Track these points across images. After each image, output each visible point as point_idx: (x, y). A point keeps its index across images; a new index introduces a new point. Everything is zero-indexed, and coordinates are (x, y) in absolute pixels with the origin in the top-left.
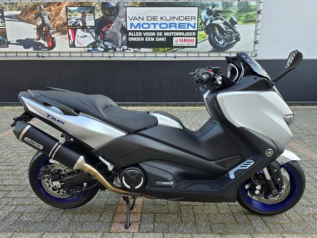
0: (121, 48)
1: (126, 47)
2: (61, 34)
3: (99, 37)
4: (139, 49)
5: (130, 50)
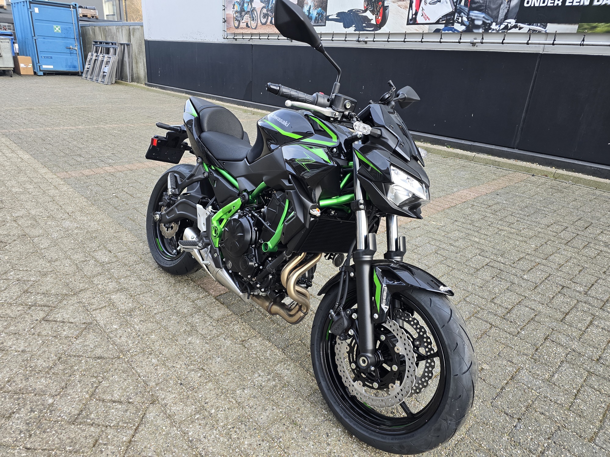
1: (513, 22)
4: (544, 26)
5: (520, 28)
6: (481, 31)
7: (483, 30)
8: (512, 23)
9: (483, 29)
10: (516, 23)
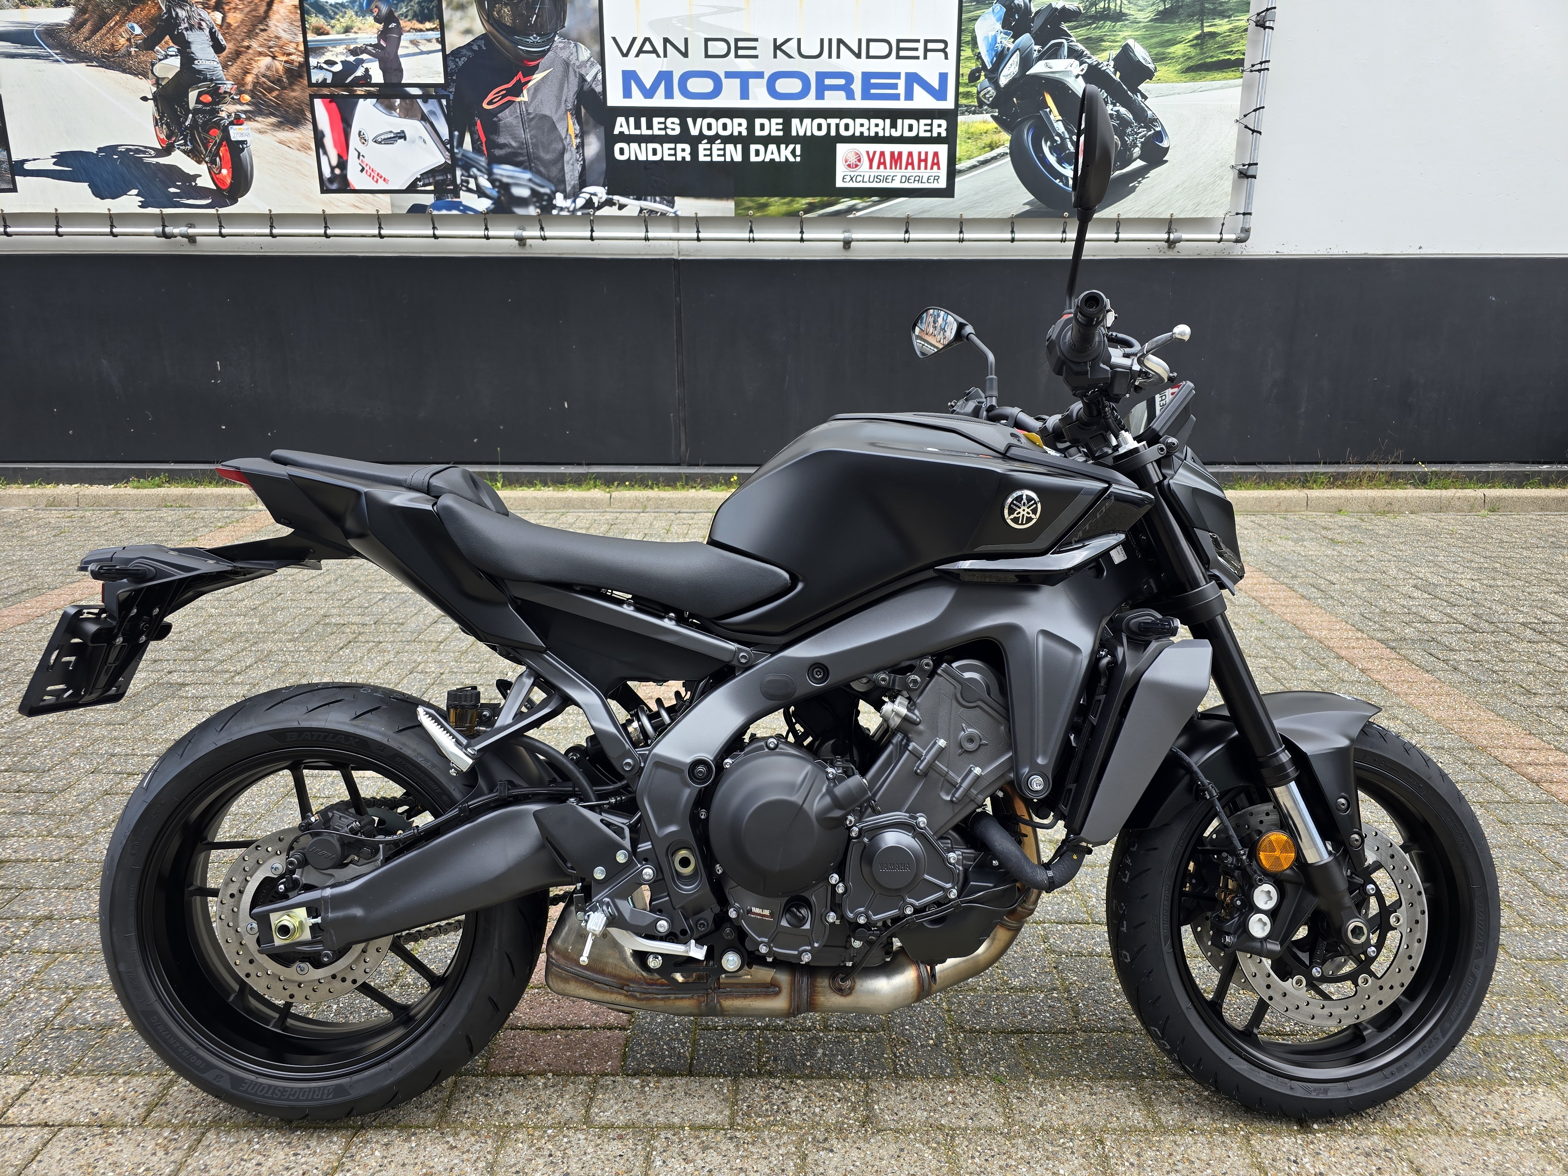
0: (575, 195)
1: (600, 193)
2: (279, 125)
3: (468, 138)
4: (668, 202)
5: (621, 207)
6: (532, 211)
7: (539, 211)
8: (599, 195)
9: (537, 207)
10: (608, 194)
